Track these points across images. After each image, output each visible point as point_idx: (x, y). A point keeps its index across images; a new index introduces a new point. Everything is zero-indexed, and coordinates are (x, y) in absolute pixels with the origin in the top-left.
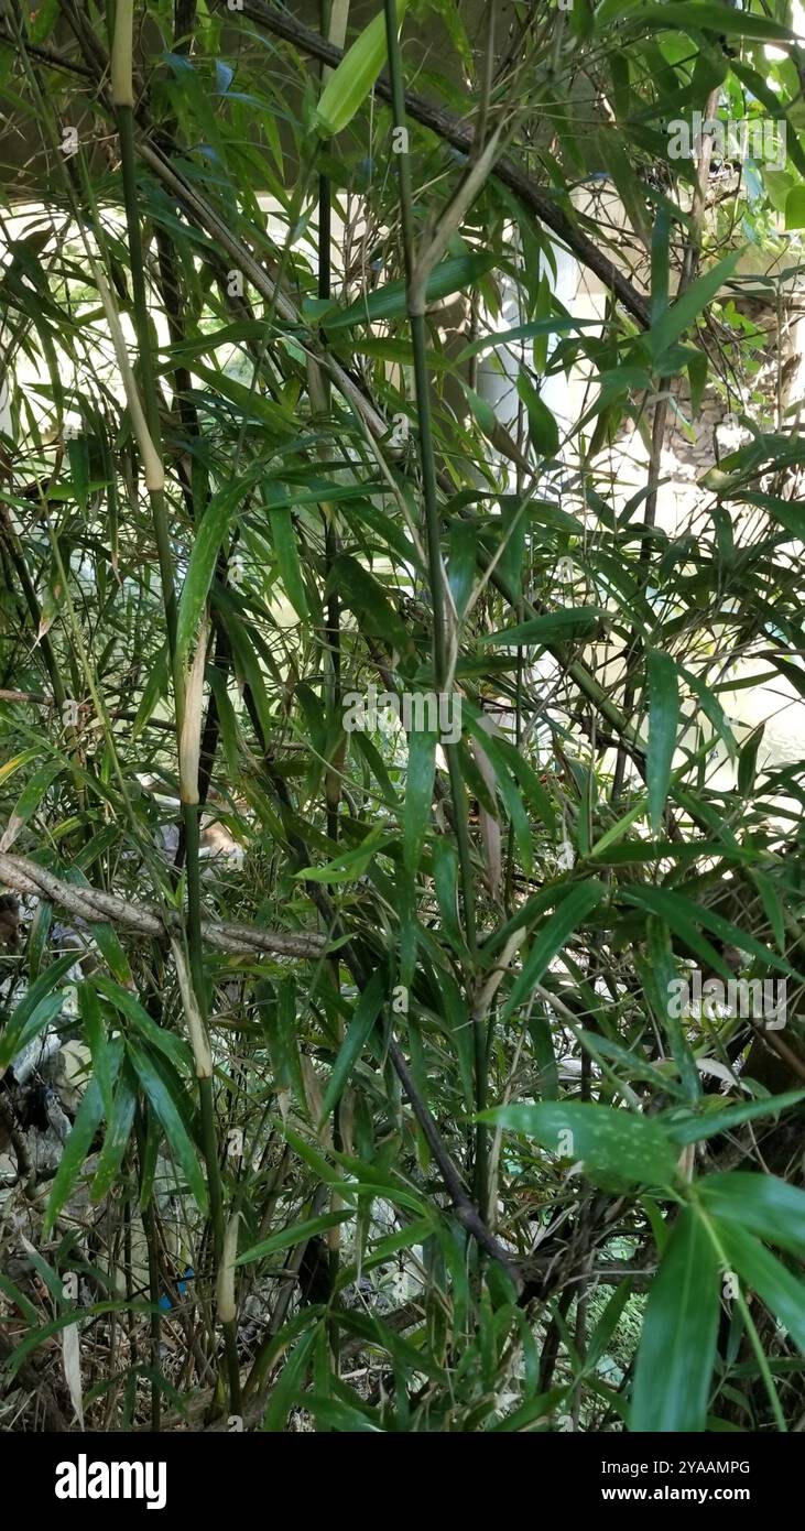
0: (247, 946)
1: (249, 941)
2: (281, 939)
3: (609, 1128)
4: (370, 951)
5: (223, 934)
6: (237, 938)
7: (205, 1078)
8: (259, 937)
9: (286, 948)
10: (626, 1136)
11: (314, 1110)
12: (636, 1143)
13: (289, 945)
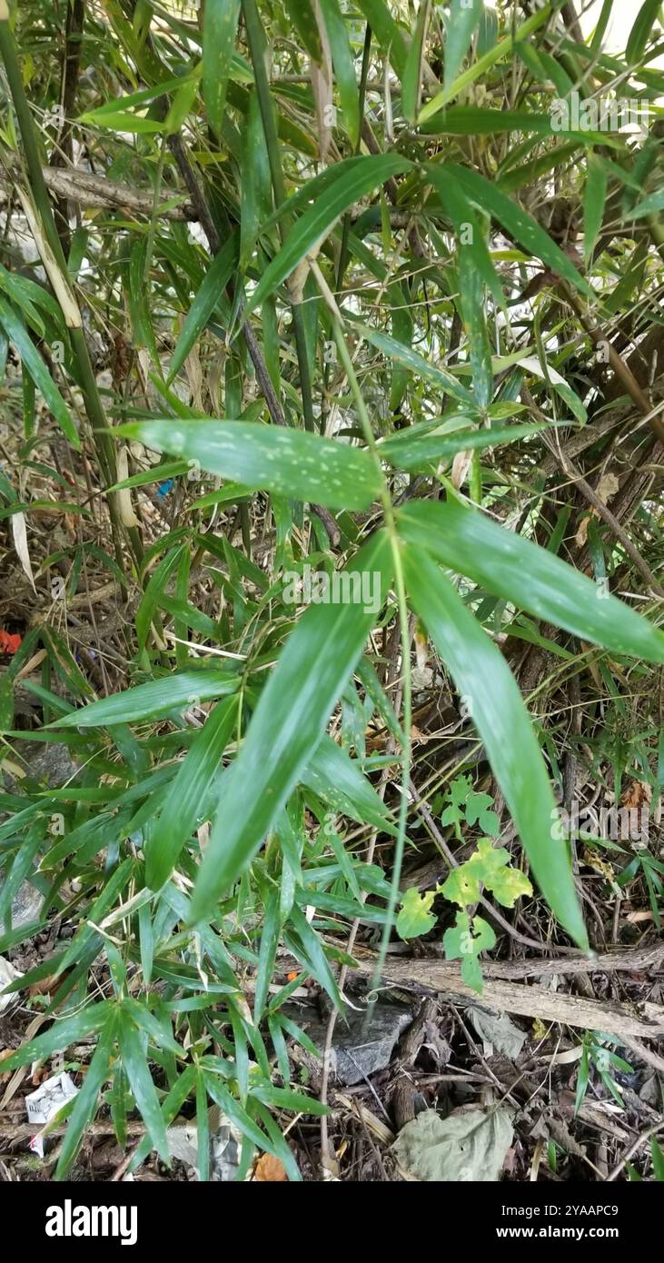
0: (99, 199)
1: (101, 194)
2: (134, 195)
3: (289, 451)
4: (230, 215)
5: (72, 183)
6: (87, 189)
7: (74, 328)
8: (111, 191)
9: (141, 206)
10: (311, 460)
11: (190, 367)
12: (325, 467)
13: (144, 202)
